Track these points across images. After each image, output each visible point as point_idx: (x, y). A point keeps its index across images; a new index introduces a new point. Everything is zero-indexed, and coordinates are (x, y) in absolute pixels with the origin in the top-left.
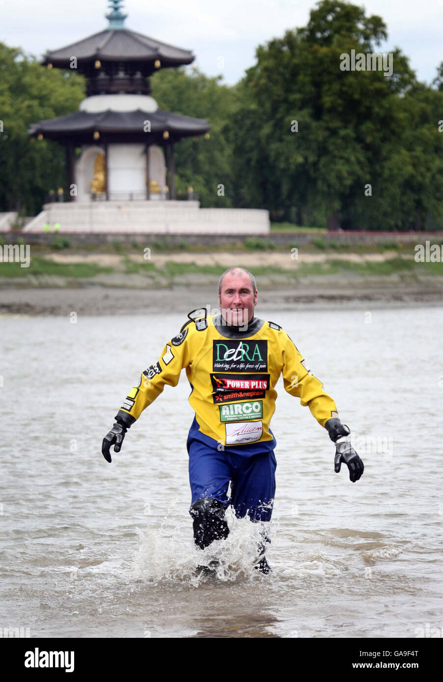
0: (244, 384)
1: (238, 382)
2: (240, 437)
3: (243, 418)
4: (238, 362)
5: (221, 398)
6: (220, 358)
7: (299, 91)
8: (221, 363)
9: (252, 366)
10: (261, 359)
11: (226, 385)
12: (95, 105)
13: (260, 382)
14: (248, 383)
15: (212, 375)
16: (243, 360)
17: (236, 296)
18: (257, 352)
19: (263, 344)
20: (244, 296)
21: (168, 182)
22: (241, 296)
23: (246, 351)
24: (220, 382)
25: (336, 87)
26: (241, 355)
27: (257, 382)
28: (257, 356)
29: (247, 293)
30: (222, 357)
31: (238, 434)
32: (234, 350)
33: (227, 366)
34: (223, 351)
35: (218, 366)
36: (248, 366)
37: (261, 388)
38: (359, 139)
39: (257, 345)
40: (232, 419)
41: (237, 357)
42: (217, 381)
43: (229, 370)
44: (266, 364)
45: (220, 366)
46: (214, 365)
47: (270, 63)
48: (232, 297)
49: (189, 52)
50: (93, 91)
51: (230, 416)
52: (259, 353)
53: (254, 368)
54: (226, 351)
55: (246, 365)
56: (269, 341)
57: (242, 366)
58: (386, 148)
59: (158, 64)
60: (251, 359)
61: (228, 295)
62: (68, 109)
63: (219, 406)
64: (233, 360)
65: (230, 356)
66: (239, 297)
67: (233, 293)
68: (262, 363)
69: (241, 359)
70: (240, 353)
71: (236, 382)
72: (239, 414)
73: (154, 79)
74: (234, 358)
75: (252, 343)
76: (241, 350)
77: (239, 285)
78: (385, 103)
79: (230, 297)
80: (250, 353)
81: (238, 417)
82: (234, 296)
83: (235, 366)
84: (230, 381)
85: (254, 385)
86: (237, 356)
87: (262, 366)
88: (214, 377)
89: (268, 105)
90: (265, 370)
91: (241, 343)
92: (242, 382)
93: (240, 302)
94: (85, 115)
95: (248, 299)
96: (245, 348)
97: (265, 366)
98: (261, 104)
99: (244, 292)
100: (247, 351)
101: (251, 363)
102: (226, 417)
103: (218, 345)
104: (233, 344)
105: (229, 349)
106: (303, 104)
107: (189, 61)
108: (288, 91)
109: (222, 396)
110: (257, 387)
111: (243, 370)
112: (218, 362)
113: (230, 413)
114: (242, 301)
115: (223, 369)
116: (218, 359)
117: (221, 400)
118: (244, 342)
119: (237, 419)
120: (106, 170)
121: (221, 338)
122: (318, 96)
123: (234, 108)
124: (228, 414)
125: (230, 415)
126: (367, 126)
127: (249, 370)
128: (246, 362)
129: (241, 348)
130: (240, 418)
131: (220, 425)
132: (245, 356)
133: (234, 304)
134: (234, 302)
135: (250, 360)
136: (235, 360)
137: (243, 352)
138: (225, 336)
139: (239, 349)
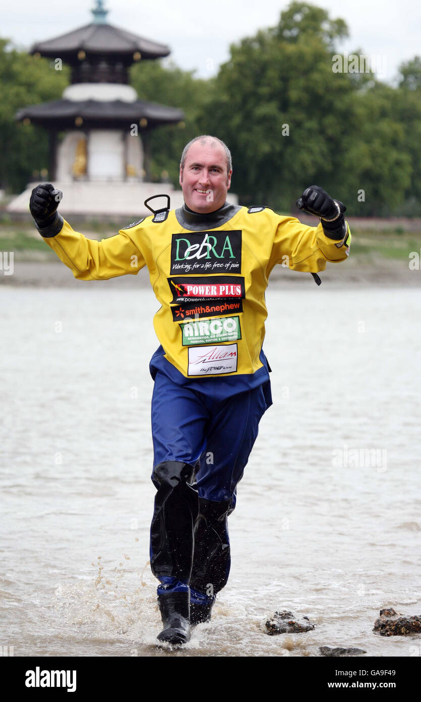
0: (210, 290)
1: (203, 287)
2: (206, 366)
3: (210, 340)
4: (203, 261)
5: (182, 313)
6: (180, 258)
7: (269, 85)
8: (180, 263)
9: (221, 265)
10: (232, 256)
11: (186, 292)
12: (79, 93)
13: (232, 287)
14: (215, 288)
15: (169, 280)
16: (208, 257)
17: (203, 175)
18: (227, 246)
19: (236, 235)
20: (214, 175)
21: (145, 166)
22: (210, 175)
23: (212, 246)
24: (180, 289)
25: (302, 82)
26: (206, 251)
27: (227, 287)
28: (227, 252)
29: (218, 171)
30: (182, 256)
31: (204, 361)
32: (198, 245)
33: (188, 267)
34: (184, 247)
35: (177, 267)
36: (215, 265)
37: (233, 294)
38: (322, 131)
39: (228, 237)
40: (196, 342)
41: (200, 255)
42: (176, 286)
43: (191, 272)
44: (240, 263)
45: (180, 267)
46: (172, 266)
47: (242, 58)
48: (198, 175)
49: (165, 47)
50: (77, 79)
51: (193, 339)
52: (230, 248)
53: (224, 268)
54: (187, 247)
55: (213, 264)
56: (244, 230)
57: (208, 265)
58: (345, 141)
59: (137, 56)
60: (220, 255)
61: (193, 171)
62: (53, 96)
63: (180, 324)
64: (196, 258)
65: (192, 253)
66: (208, 176)
67: (200, 169)
68: (234, 261)
69: (206, 256)
70: (205, 249)
71: (200, 287)
72: (205, 335)
73: (134, 71)
74: (198, 255)
75: (221, 235)
76: (206, 244)
77: (209, 159)
78: (347, 99)
79: (197, 174)
80: (219, 248)
81: (204, 340)
82: (201, 173)
83: (198, 266)
84: (191, 287)
85: (224, 290)
86: (202, 253)
87: (233, 266)
88: (172, 282)
89: (239, 98)
90: (238, 270)
91: (207, 235)
92: (207, 287)
93: (209, 183)
94: (68, 103)
95: (220, 179)
96: (211, 242)
97: (237, 265)
98: (232, 96)
99: (215, 171)
100: (215, 245)
101: (220, 261)
102: (189, 339)
103: (178, 241)
104: (196, 238)
105: (191, 245)
106: (271, 98)
107: (166, 54)
108: (258, 84)
109: (183, 311)
110: (227, 293)
111: (209, 271)
112: (178, 262)
113: (194, 334)
114: (210, 180)
115: (182, 271)
116: (178, 259)
117: (182, 316)
118: (210, 234)
119: (203, 341)
120: (86, 153)
121: (182, 231)
122: (285, 90)
123: (207, 99)
124: (192, 335)
125: (194, 336)
126: (329, 120)
127: (217, 270)
128: (213, 260)
129: (206, 242)
130: (207, 341)
131: (182, 350)
132: (211, 252)
133: (200, 184)
134: (200, 181)
135: (217, 256)
136: (199, 258)
137: (209, 246)
138: (187, 229)
139: (204, 244)
